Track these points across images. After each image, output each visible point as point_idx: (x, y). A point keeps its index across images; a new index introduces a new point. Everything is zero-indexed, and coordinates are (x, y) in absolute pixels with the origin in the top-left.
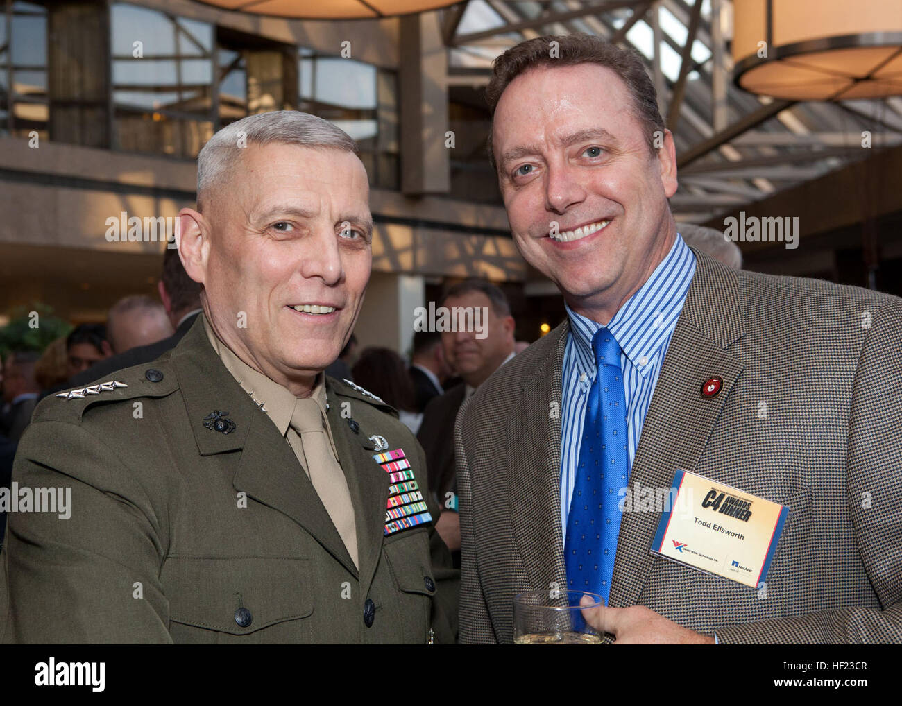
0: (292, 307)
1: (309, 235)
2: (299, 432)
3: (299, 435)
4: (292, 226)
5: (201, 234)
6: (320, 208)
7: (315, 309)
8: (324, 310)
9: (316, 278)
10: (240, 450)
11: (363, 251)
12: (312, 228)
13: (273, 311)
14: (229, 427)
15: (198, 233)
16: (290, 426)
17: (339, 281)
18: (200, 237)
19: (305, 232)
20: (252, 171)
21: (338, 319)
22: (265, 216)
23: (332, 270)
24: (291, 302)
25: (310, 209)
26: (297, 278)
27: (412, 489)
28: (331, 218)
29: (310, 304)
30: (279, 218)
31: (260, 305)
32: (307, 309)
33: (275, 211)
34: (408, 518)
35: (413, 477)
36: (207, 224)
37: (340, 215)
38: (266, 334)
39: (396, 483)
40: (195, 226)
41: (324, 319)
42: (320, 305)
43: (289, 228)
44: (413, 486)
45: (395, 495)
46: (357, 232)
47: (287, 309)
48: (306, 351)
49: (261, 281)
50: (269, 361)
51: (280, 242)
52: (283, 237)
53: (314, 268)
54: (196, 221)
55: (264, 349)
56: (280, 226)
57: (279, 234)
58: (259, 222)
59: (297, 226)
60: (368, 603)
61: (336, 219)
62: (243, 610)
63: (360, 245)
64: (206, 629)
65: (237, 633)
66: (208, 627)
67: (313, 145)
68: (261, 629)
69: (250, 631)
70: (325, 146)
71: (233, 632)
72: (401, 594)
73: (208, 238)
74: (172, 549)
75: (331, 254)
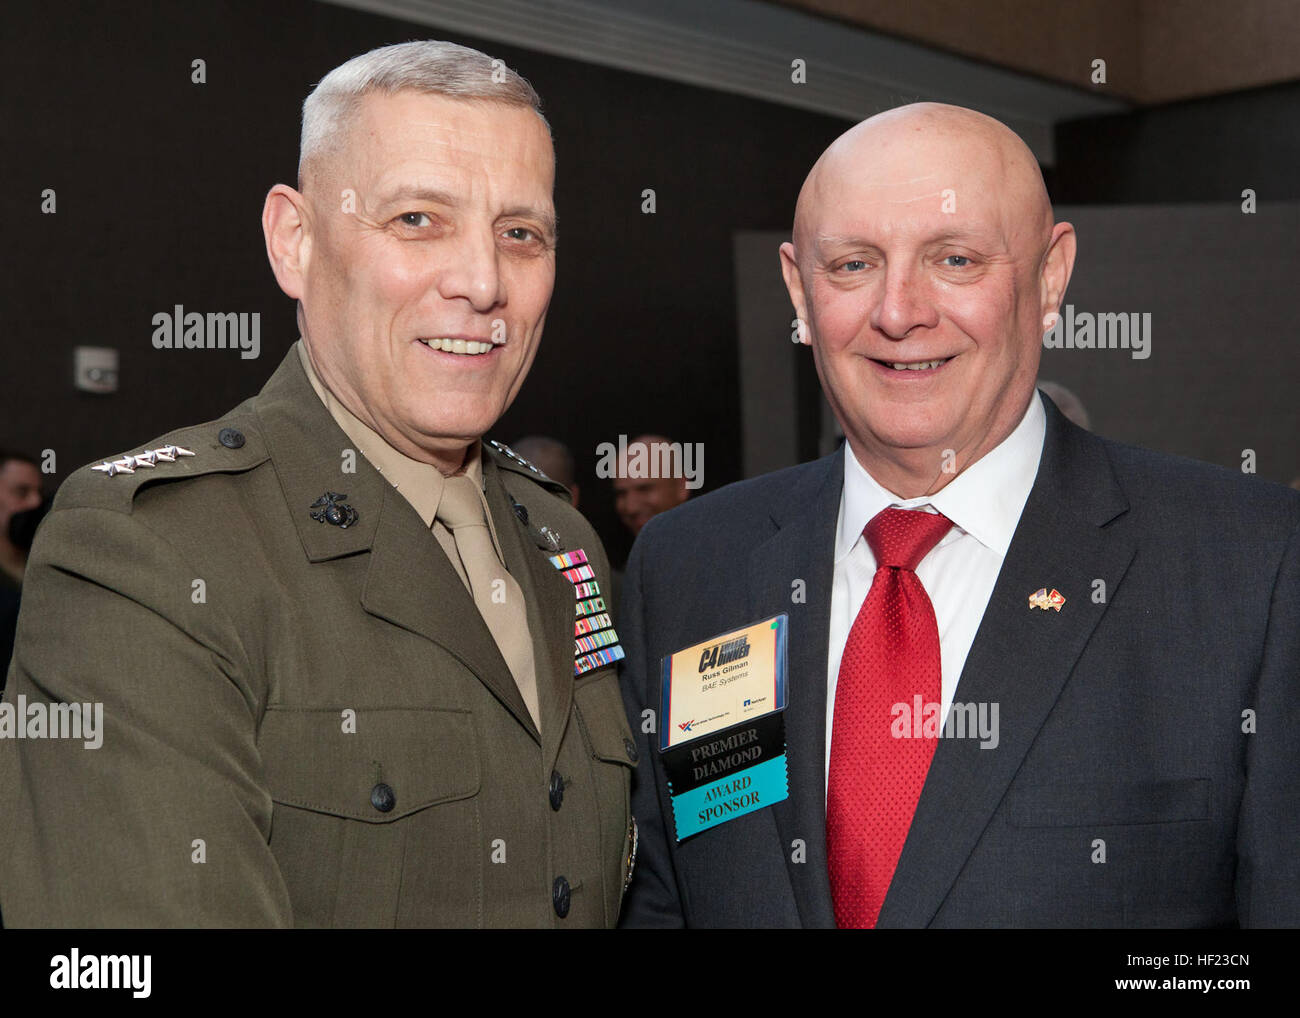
0: (424, 342)
1: (453, 234)
2: (450, 527)
3: (451, 531)
4: (428, 217)
5: (300, 225)
6: (470, 192)
7: (459, 346)
8: (473, 347)
9: (461, 300)
10: (368, 551)
11: (539, 259)
12: (459, 224)
13: (396, 347)
14: (348, 517)
15: (297, 222)
16: (437, 518)
17: (497, 305)
18: (299, 230)
19: (447, 229)
20: (372, 134)
21: (498, 361)
22: (386, 202)
23: (483, 288)
24: (422, 334)
25: (454, 193)
26: (432, 298)
27: (599, 609)
28: (488, 208)
29: (452, 338)
30: (411, 206)
31: (377, 337)
32: (447, 345)
33: (401, 194)
34: (600, 652)
35: (598, 592)
36: (309, 211)
37: (502, 205)
38: (387, 383)
39: (581, 600)
40: (292, 212)
41: (473, 363)
42: (467, 339)
43: (425, 222)
44: (600, 605)
45: (582, 617)
46: (531, 232)
47: (417, 345)
48: (447, 411)
49: (380, 297)
50: (391, 423)
51: (411, 243)
52: (415, 235)
53: (457, 285)
54: (294, 205)
55: (384, 404)
56: (411, 218)
57: (409, 231)
58: (379, 212)
59: (436, 220)
60: (555, 775)
61: (496, 210)
62: (382, 787)
63: (535, 251)
64: (328, 814)
65: (374, 820)
66: (331, 811)
67: (465, 97)
68: (408, 815)
69: (392, 818)
70: (484, 99)
71: (368, 819)
72: (596, 763)
73: (309, 231)
74: (275, 697)
75: (484, 264)
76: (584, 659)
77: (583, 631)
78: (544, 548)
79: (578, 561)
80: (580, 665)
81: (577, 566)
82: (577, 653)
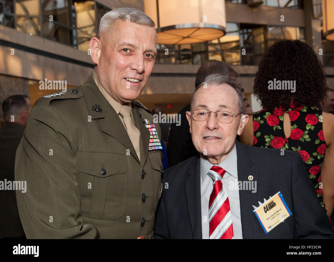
0: (125, 78)
1: (135, 55)
3: (123, 117)
4: (129, 50)
5: (98, 47)
6: (139, 46)
7: (133, 80)
8: (136, 81)
9: (135, 70)
10: (104, 118)
11: (152, 62)
12: (136, 52)
13: (119, 80)
14: (100, 110)
15: (97, 46)
16: (119, 114)
17: (143, 72)
18: (98, 48)
19: (133, 53)
20: (118, 29)
21: (140, 84)
22: (120, 45)
23: (140, 69)
24: (125, 77)
25: (136, 45)
26: (128, 69)
28: (143, 50)
29: (131, 78)
30: (125, 47)
31: (115, 76)
32: (130, 80)
33: (123, 44)
34: (155, 147)
35: (157, 134)
36: (101, 44)
37: (146, 49)
38: (116, 86)
39: (152, 135)
40: (96, 44)
41: (136, 84)
42: (135, 79)
43: (128, 51)
44: (157, 137)
45: (151, 139)
46: (151, 55)
47: (124, 79)
48: (129, 94)
49: (117, 67)
50: (115, 95)
51: (125, 56)
52: (126, 54)
53: (135, 67)
54: (97, 42)
55: (115, 91)
56: (125, 50)
57: (124, 53)
58: (118, 47)
59: (131, 51)
60: (143, 171)
61: (145, 50)
62: (103, 170)
63: (151, 60)
64: (91, 175)
65: (101, 177)
66: (92, 174)
67: (140, 24)
68: (109, 176)
69: (105, 176)
70: (145, 25)
71: (100, 176)
72: (153, 170)
73: (100, 48)
74: (80, 149)
75: (141, 62)
76: (151, 147)
77: (152, 142)
78: (144, 123)
79: (152, 127)
80: (150, 148)
81: (152, 128)
82: (149, 146)
